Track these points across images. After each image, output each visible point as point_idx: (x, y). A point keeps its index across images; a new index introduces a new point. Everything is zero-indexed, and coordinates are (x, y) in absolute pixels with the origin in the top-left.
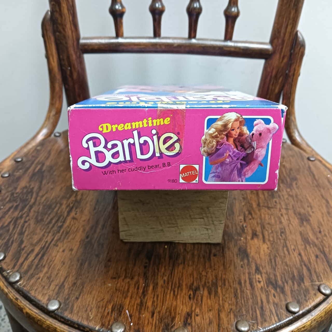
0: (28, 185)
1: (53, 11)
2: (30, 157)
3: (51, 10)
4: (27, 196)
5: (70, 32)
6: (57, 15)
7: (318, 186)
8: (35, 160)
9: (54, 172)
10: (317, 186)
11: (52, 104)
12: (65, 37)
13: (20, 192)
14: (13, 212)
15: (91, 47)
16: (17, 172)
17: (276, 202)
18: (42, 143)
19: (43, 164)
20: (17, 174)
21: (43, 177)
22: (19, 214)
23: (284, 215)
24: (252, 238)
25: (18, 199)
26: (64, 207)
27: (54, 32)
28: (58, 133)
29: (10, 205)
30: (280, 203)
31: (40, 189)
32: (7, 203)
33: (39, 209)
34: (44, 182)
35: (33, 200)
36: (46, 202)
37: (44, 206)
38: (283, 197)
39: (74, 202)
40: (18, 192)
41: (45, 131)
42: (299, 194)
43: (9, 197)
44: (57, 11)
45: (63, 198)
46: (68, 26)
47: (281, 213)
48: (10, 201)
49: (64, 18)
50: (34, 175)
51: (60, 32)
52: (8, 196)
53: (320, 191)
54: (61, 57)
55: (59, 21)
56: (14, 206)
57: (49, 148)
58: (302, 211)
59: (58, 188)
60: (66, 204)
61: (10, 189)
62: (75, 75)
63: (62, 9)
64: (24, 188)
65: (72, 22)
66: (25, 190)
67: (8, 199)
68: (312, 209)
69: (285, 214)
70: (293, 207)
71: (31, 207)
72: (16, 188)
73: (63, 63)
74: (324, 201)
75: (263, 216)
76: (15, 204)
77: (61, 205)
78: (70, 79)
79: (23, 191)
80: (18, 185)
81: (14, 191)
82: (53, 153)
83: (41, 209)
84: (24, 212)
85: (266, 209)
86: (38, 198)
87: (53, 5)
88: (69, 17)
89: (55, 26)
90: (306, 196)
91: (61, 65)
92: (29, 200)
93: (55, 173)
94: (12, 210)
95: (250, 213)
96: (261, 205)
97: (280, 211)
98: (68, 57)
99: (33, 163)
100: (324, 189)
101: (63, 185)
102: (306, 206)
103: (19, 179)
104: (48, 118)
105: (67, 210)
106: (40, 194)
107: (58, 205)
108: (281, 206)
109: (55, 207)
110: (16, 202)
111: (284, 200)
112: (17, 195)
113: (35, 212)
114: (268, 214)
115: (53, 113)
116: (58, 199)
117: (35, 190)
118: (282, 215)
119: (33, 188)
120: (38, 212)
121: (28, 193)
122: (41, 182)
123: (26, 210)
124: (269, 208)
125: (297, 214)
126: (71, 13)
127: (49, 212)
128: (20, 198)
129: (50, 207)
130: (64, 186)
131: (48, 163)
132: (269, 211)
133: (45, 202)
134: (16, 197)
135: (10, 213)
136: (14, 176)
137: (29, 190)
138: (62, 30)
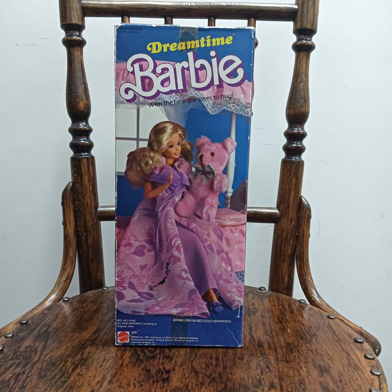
0: (32, 345)
1: (74, 183)
2: (37, 319)
3: (73, 182)
4: (30, 354)
5: (89, 201)
6: (78, 186)
7: (339, 340)
8: (41, 323)
9: (60, 333)
10: (337, 341)
11: (63, 269)
12: (83, 204)
13: (23, 351)
14: (15, 369)
15: (107, 215)
16: (21, 333)
17: (295, 357)
18: (49, 308)
19: (50, 326)
20: (21, 335)
21: (48, 337)
22: (21, 370)
23: (303, 368)
24: (269, 390)
25: (21, 357)
26: (69, 364)
27: (74, 201)
28: (67, 298)
29: (13, 362)
30: (299, 357)
31: (45, 347)
32: (9, 360)
33: (43, 365)
34: (49, 342)
35: (36, 358)
36: (51, 360)
37: (48, 363)
38: (303, 352)
39: (79, 360)
40: (21, 351)
41: (53, 297)
42: (318, 348)
43: (12, 354)
44: (78, 182)
45: (68, 356)
46: (88, 195)
47: (300, 366)
48: (12, 359)
49: (84, 188)
50: (39, 335)
51: (79, 200)
52: (10, 355)
53: (340, 345)
54: (78, 223)
55: (80, 191)
56: (17, 363)
57: (56, 312)
58: (322, 363)
59: (64, 348)
60: (71, 361)
61: (13, 348)
62: (90, 241)
63: (84, 180)
64: (27, 347)
65: (91, 192)
66: (29, 349)
67: (10, 357)
68: (332, 361)
69: (305, 367)
70: (313, 360)
71: (34, 364)
72: (19, 348)
73: (79, 229)
74: (345, 354)
75: (281, 369)
76: (18, 361)
77: (66, 362)
78: (85, 245)
79: (27, 349)
80: (22, 344)
81: (17, 350)
82: (60, 316)
83: (44, 366)
84: (26, 368)
85: (285, 363)
86: (42, 357)
87: (76, 176)
88: (90, 187)
89: (75, 195)
90: (326, 350)
91: (77, 231)
92: (33, 358)
93: (61, 335)
94: (14, 367)
95: (268, 367)
96: (280, 359)
97: (299, 364)
98: (85, 223)
99: (38, 325)
100: (344, 343)
101: (69, 344)
102: (326, 359)
103: (23, 339)
104: (58, 283)
105: (72, 367)
106: (45, 353)
107: (63, 363)
108: (301, 360)
109: (60, 364)
110: (19, 360)
111: (304, 354)
112: (20, 353)
113: (38, 368)
114: (287, 367)
115: (64, 278)
116: (64, 357)
117: (39, 349)
118: (301, 368)
119: (37, 347)
120: (41, 369)
121: (31, 352)
122: (46, 342)
123: (28, 367)
124: (287, 362)
125: (317, 367)
126: (91, 183)
127: (53, 369)
128: (23, 356)
129: (54, 364)
130: (71, 345)
131: (54, 325)
132: (288, 365)
133: (49, 360)
134: (19, 355)
135: (11, 369)
136: (19, 336)
137: (33, 349)
138: (82, 199)
